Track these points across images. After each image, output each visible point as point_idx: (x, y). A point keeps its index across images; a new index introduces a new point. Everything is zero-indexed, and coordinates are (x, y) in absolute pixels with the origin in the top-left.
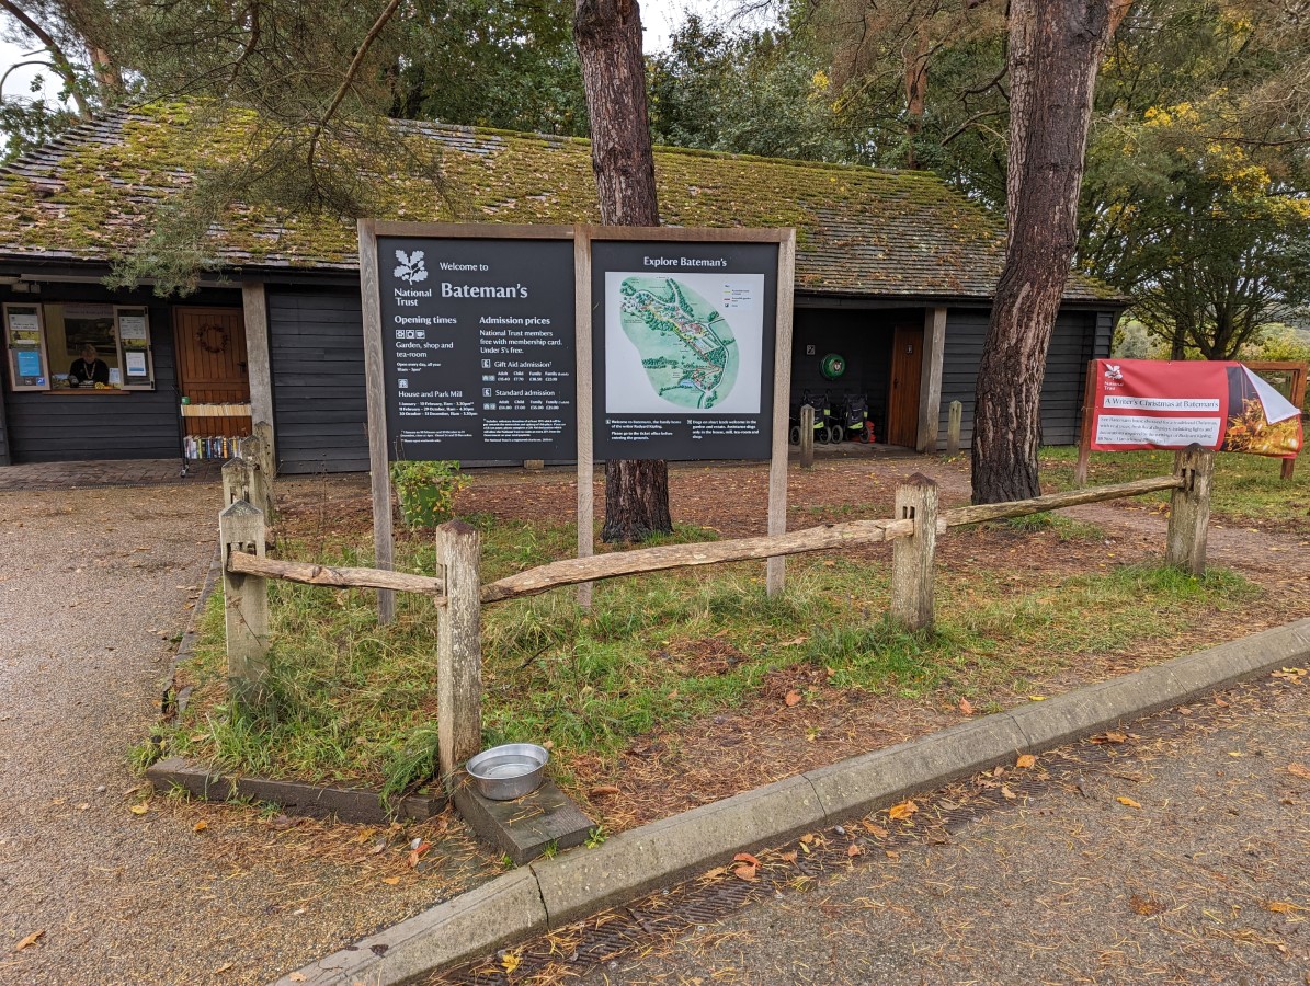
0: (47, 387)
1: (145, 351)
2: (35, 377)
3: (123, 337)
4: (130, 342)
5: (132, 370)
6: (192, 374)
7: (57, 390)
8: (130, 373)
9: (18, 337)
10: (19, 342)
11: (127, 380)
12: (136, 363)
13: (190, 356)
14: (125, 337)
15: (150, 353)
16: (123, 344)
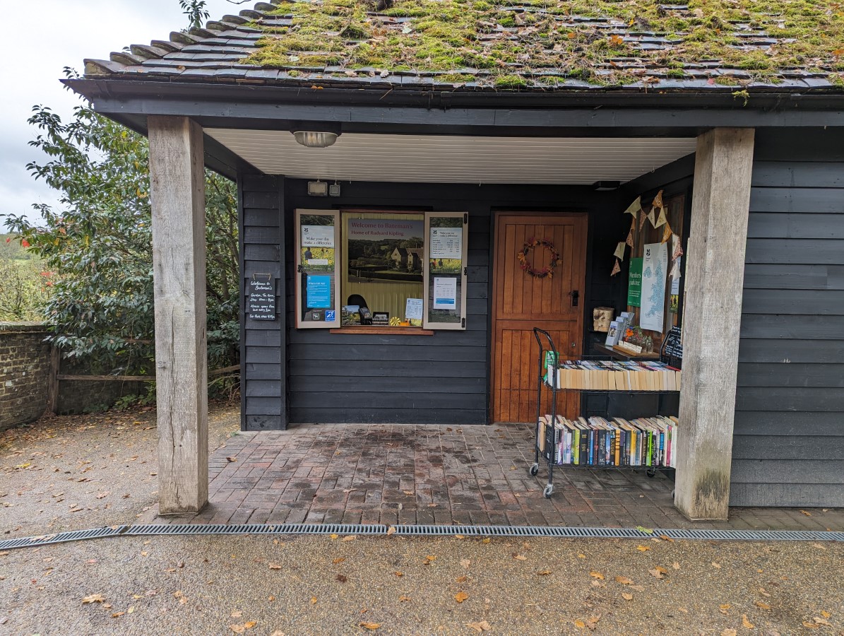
0: (336, 324)
1: (458, 276)
2: (324, 309)
3: (433, 256)
4: (441, 263)
5: (440, 301)
6: (507, 308)
7: (348, 327)
8: (436, 306)
9: (309, 256)
10: (310, 262)
11: (434, 315)
12: (446, 290)
13: (509, 283)
14: (436, 255)
15: (464, 279)
16: (432, 265)
